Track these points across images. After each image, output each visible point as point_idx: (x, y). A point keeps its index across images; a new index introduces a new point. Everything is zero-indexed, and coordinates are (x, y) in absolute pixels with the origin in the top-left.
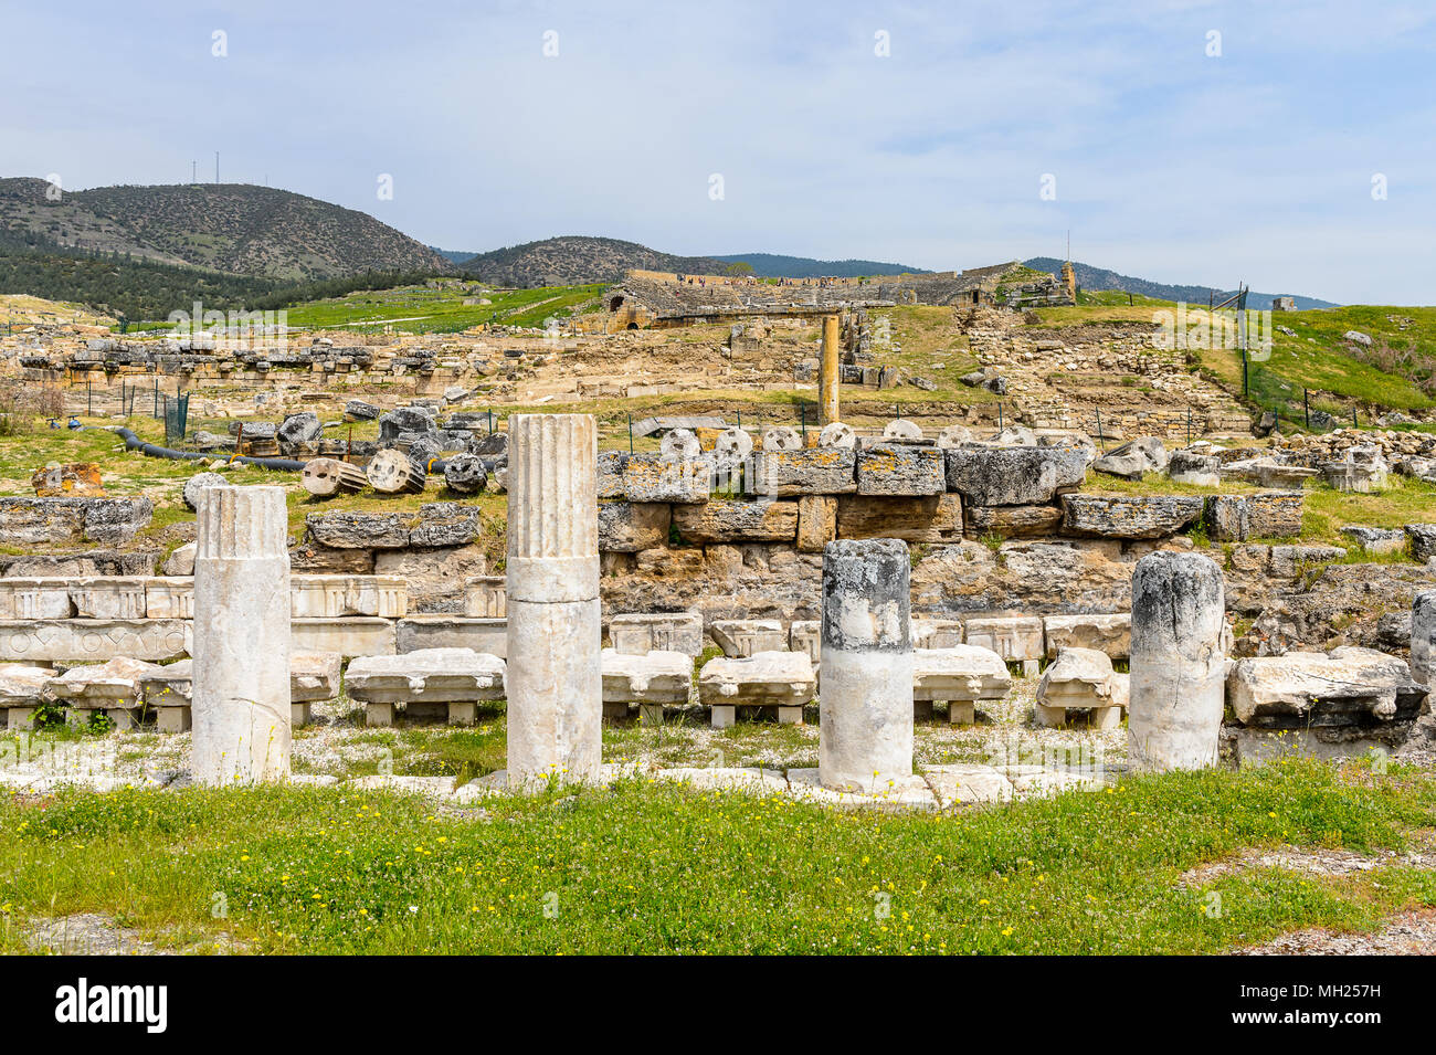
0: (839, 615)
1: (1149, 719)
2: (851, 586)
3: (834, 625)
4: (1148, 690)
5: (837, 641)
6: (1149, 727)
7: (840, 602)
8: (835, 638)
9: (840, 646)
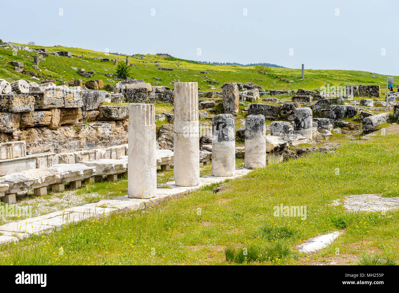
0: (227, 133)
1: (258, 153)
2: (230, 125)
3: (226, 135)
4: (257, 147)
5: (227, 139)
6: (257, 155)
7: (228, 129)
8: (226, 138)
9: (228, 140)
